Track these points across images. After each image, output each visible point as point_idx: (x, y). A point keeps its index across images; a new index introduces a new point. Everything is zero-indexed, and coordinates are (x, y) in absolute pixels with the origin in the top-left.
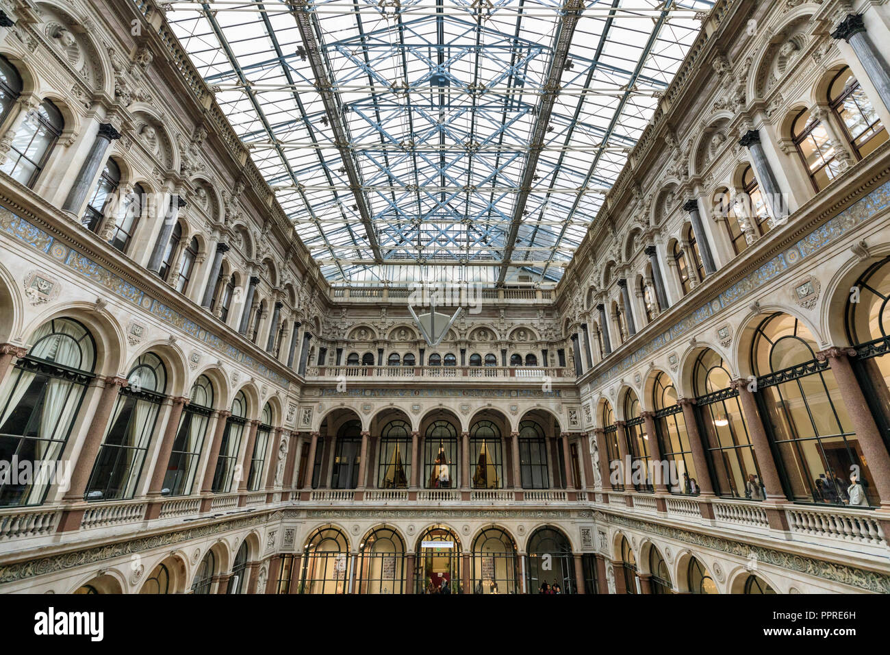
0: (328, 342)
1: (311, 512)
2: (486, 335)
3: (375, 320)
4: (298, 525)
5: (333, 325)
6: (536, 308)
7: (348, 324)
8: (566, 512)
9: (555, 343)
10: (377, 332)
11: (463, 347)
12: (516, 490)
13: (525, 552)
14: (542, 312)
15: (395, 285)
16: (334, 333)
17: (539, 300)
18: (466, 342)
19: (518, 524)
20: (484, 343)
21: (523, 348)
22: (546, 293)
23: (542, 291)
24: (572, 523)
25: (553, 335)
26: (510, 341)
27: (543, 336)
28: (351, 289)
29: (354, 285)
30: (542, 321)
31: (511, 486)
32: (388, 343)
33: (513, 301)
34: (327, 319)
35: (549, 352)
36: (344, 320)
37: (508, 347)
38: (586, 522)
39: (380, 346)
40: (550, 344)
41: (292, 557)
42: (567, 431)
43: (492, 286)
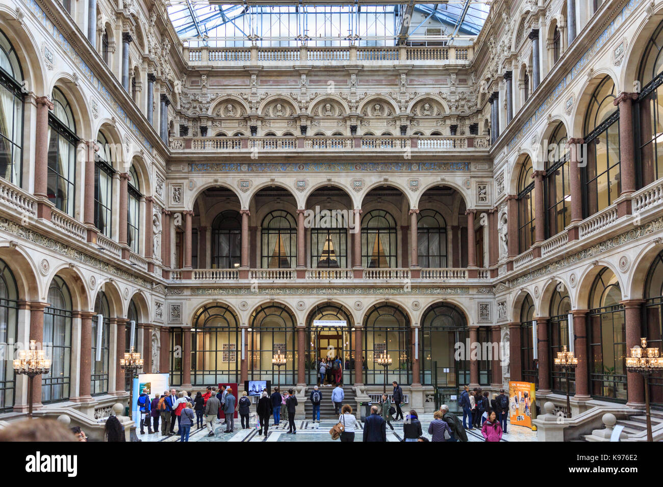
0: (189, 119)
1: (195, 289)
2: (382, 109)
3: (243, 91)
4: (183, 301)
5: (192, 97)
6: (447, 70)
7: (210, 96)
8: (465, 288)
9: (468, 117)
10: (247, 106)
11: (354, 122)
12: (412, 268)
13: (419, 325)
14: (454, 76)
15: (266, 44)
16: (195, 108)
17: (452, 60)
18: (358, 117)
19: (413, 300)
20: (379, 118)
21: (427, 124)
22: (461, 51)
23: (457, 49)
24: (471, 299)
25: (466, 108)
26: (412, 115)
27: (453, 109)
28: (210, 50)
29: (212, 44)
30: (453, 89)
31: (405, 264)
32: (262, 119)
33: (417, 62)
34: (185, 90)
35: (458, 129)
36: (205, 91)
37: (408, 123)
38: (486, 298)
39: (253, 123)
40: (461, 118)
41: (181, 330)
42: (474, 208)
43: (391, 43)
